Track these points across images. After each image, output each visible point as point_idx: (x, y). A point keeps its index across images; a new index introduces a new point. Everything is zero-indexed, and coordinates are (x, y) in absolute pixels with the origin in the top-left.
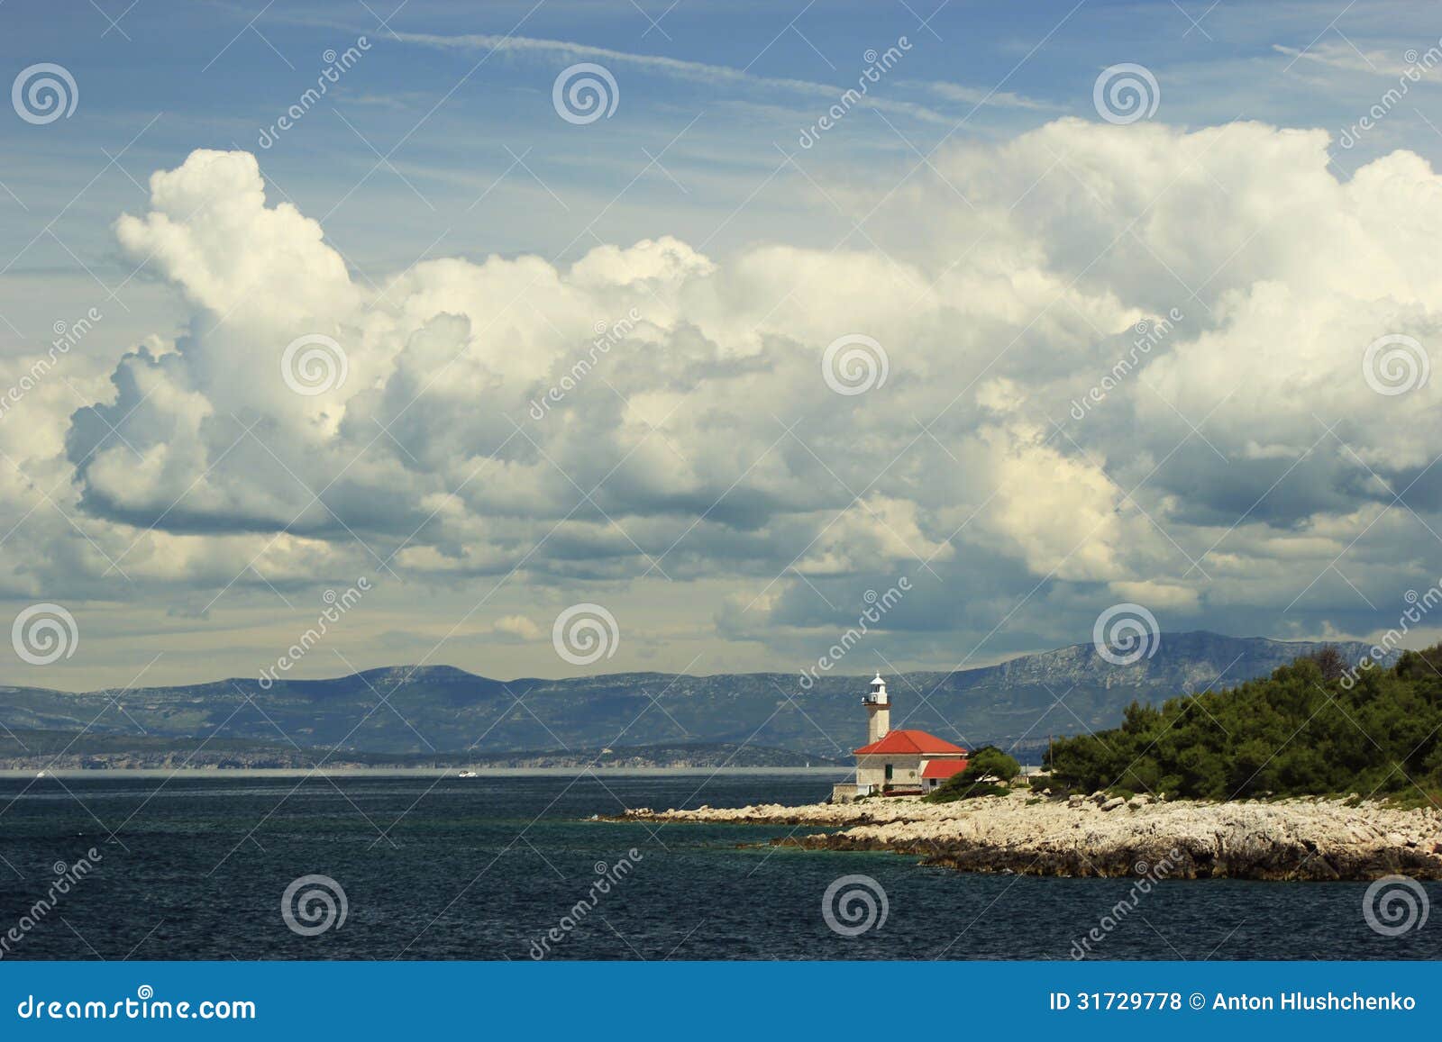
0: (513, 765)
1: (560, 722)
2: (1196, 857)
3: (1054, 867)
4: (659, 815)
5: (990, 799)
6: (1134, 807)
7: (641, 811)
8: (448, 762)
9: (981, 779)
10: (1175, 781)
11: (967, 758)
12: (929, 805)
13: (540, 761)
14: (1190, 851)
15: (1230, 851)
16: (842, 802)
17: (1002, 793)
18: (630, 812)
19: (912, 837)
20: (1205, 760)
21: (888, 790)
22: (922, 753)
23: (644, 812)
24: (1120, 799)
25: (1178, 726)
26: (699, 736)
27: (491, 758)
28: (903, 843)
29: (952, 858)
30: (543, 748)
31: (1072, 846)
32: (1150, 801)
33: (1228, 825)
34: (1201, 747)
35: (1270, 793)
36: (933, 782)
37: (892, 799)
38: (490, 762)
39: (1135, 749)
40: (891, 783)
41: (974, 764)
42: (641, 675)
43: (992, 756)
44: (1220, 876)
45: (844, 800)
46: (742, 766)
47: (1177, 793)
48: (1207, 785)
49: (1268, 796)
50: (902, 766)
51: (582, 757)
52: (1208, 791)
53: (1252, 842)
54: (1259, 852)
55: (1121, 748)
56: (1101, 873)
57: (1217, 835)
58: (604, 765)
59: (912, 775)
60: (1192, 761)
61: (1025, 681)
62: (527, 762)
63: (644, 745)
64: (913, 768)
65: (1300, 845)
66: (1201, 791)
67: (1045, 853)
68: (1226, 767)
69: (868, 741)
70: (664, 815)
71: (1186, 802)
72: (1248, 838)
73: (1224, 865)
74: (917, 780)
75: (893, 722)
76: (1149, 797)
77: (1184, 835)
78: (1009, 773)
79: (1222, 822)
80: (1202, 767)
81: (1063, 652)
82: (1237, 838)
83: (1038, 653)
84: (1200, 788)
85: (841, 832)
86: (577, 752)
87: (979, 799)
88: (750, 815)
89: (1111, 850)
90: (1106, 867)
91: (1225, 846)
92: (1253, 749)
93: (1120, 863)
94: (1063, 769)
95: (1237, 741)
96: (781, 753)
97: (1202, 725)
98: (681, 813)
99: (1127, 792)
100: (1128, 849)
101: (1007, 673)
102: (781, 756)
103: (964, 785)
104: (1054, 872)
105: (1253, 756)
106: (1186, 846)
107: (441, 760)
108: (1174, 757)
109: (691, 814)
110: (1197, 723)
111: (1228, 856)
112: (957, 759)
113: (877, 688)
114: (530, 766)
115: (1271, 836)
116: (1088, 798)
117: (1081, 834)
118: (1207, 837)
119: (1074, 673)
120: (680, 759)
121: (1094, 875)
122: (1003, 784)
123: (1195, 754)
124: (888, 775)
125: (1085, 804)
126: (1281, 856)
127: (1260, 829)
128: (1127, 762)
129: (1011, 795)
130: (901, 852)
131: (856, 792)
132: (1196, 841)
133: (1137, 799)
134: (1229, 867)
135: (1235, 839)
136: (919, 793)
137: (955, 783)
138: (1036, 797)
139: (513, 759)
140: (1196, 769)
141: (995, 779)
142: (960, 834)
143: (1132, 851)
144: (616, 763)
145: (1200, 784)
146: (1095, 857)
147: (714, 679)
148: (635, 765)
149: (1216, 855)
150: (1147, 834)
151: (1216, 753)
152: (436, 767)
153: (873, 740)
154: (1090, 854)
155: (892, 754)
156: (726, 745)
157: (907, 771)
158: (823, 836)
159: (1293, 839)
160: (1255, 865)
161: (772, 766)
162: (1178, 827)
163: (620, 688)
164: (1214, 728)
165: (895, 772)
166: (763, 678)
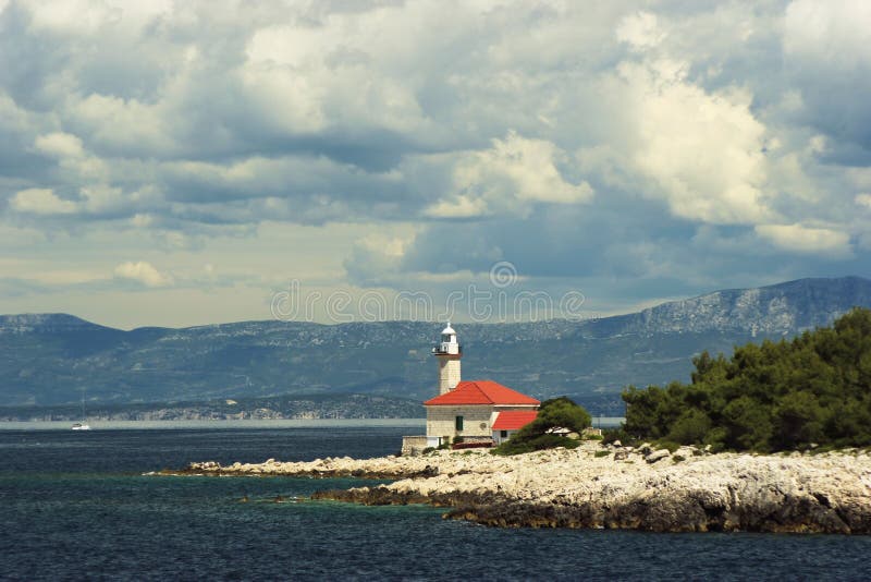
0: (133, 418)
1: (183, 373)
2: (708, 510)
3: (567, 520)
4: (224, 469)
5: (559, 451)
6: (678, 459)
7: (207, 464)
8: (65, 414)
9: (550, 431)
10: (722, 433)
11: (540, 409)
12: (497, 457)
13: (162, 413)
14: (702, 503)
15: (742, 504)
16: (412, 455)
17: (572, 445)
18: (196, 465)
19: (451, 489)
20: (750, 412)
21: (459, 443)
22: (493, 403)
23: (211, 466)
24: (666, 451)
25: (730, 377)
26: (327, 386)
27: (110, 410)
28: (442, 495)
29: (473, 511)
30: (165, 400)
31: (587, 499)
32: (696, 453)
33: (741, 477)
34: (747, 399)
35: (813, 445)
36: (504, 434)
37: (462, 451)
38: (110, 415)
39: (686, 400)
40: (461, 435)
41: (544, 415)
42: (268, 324)
43: (562, 407)
44: (732, 529)
45: (413, 453)
46: (372, 417)
47: (722, 444)
48: (752, 437)
49: (811, 448)
50: (473, 418)
51: (203, 407)
52: (753, 442)
53: (764, 495)
54: (771, 505)
55: (672, 400)
56: (614, 526)
57: (729, 488)
58: (228, 417)
59: (483, 426)
60: (738, 412)
61: (666, 328)
62: (148, 415)
63: (271, 395)
64: (483, 419)
65: (812, 498)
66: (746, 443)
67: (560, 506)
68: (772, 420)
69: (439, 391)
70: (231, 468)
71: (730, 454)
72: (760, 491)
73: (737, 518)
74: (487, 432)
75: (463, 372)
76: (695, 449)
77: (696, 487)
78: (580, 424)
79: (735, 474)
80: (747, 418)
81: (706, 300)
82: (749, 491)
83: (679, 300)
84: (745, 440)
85: (383, 485)
86: (201, 404)
87: (548, 452)
88: (317, 468)
89: (624, 503)
90: (618, 520)
91: (737, 499)
92: (799, 401)
93: (633, 516)
94: (633, 420)
95: (784, 392)
96: (412, 404)
97: (752, 376)
98: (247, 466)
99: (673, 444)
100: (641, 502)
101: (648, 320)
102: (412, 407)
103: (534, 437)
104: (568, 525)
105: (797, 408)
106: (698, 500)
107: (57, 412)
108: (722, 408)
109: (256, 467)
110: (746, 373)
111: (740, 508)
112: (527, 409)
113: (447, 338)
114: (151, 418)
115: (783, 489)
116: (635, 450)
117: (597, 487)
118: (718, 489)
119: (718, 320)
120: (308, 410)
121: (607, 527)
122: (573, 436)
123: (741, 406)
124: (459, 427)
125: (631, 457)
126: (793, 510)
127: (772, 481)
128: (678, 414)
129: (582, 447)
130: (438, 505)
131: (425, 444)
132: (707, 493)
133: (681, 452)
134: (741, 521)
135: (749, 493)
136: (488, 445)
137: (525, 434)
138: (605, 449)
139: (133, 411)
140: (741, 421)
141: (566, 430)
142: (499, 487)
143: (645, 504)
144: (241, 415)
145: (745, 436)
146: (609, 510)
147: (344, 327)
148: (261, 417)
149: (728, 507)
150: (661, 487)
151: (767, 404)
152: (53, 420)
153: (444, 391)
154: (603, 507)
155: (461, 405)
156: (355, 396)
157: (479, 422)
158: (366, 489)
159: (805, 492)
160: (767, 518)
161: (403, 417)
162: (691, 480)
163: (246, 336)
164: (764, 379)
165: (466, 423)
166: (394, 326)
